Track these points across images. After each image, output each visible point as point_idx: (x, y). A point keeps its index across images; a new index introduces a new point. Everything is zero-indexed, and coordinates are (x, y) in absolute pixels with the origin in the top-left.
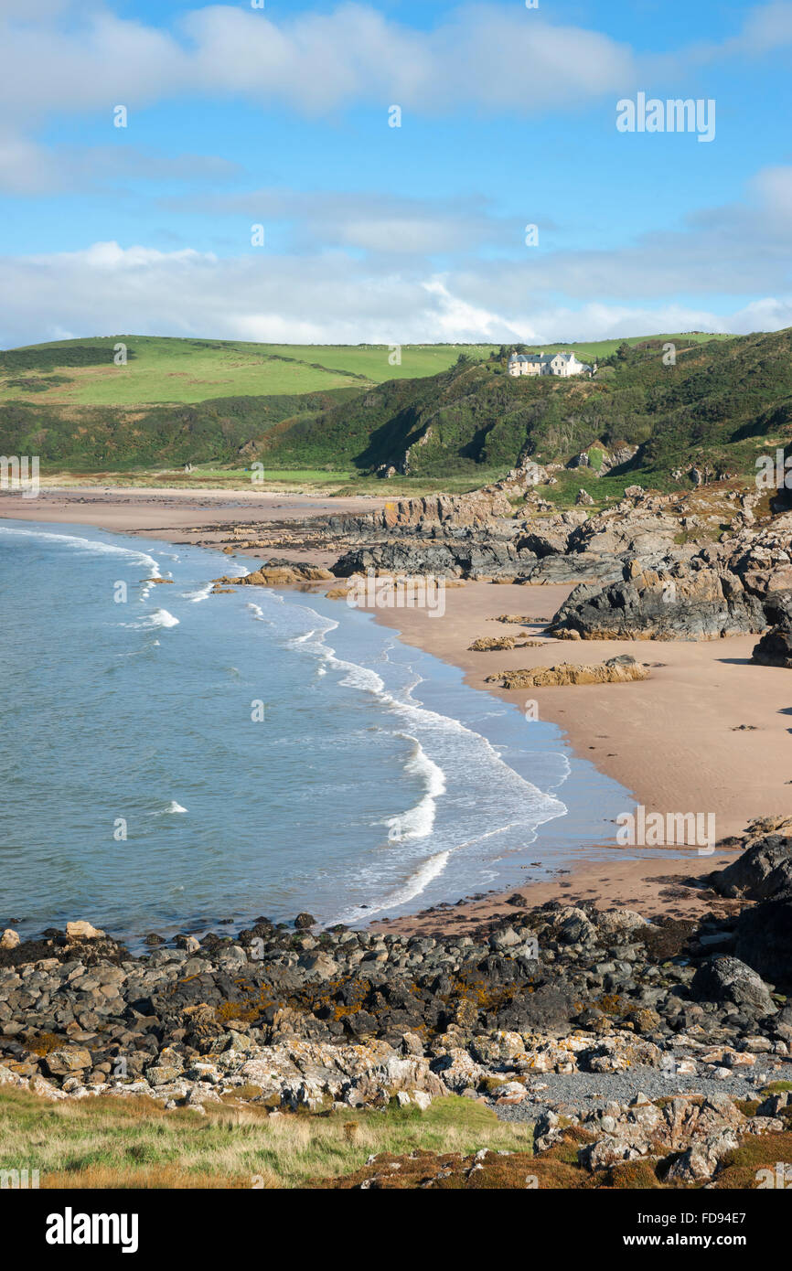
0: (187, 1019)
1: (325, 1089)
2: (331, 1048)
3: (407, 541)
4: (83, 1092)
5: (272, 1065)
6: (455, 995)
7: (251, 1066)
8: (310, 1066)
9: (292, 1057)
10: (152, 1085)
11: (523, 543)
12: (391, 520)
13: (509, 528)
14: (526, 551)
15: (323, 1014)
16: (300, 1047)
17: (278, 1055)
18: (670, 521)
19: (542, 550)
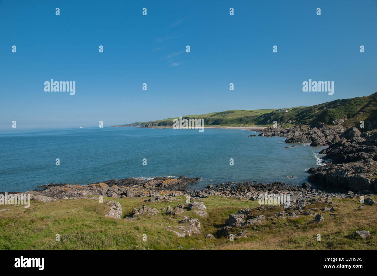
0: (240, 188)
1: (256, 197)
2: (257, 192)
3: (267, 132)
4: (228, 196)
5: (250, 194)
6: (272, 186)
7: (247, 194)
8: (254, 194)
9: (252, 193)
10: (236, 195)
11: (281, 132)
12: (265, 130)
13: (280, 130)
14: (281, 133)
15: (256, 188)
16: (253, 192)
17: (251, 193)
18: (299, 129)
19: (283, 133)
